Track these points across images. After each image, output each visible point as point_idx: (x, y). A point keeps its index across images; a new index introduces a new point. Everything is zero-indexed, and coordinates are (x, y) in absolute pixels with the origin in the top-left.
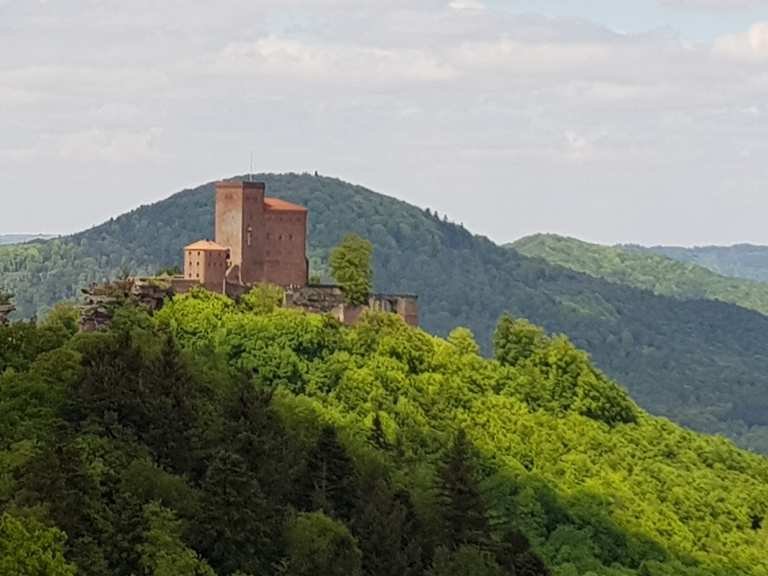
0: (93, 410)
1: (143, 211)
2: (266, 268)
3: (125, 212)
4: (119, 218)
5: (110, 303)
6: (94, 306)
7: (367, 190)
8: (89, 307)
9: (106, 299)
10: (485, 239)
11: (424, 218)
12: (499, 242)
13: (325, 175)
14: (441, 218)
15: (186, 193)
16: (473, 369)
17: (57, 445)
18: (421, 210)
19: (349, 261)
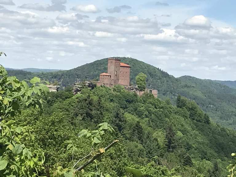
0: (80, 113)
1: (87, 65)
2: (120, 80)
3: (82, 65)
4: (81, 66)
5: (81, 87)
6: (77, 88)
7: (143, 62)
8: (75, 88)
9: (80, 86)
10: (172, 76)
11: (157, 70)
12: (176, 77)
13: (133, 58)
14: (162, 70)
15: (98, 61)
16: (170, 108)
17: (71, 122)
18: (156, 68)
19: (141, 80)
